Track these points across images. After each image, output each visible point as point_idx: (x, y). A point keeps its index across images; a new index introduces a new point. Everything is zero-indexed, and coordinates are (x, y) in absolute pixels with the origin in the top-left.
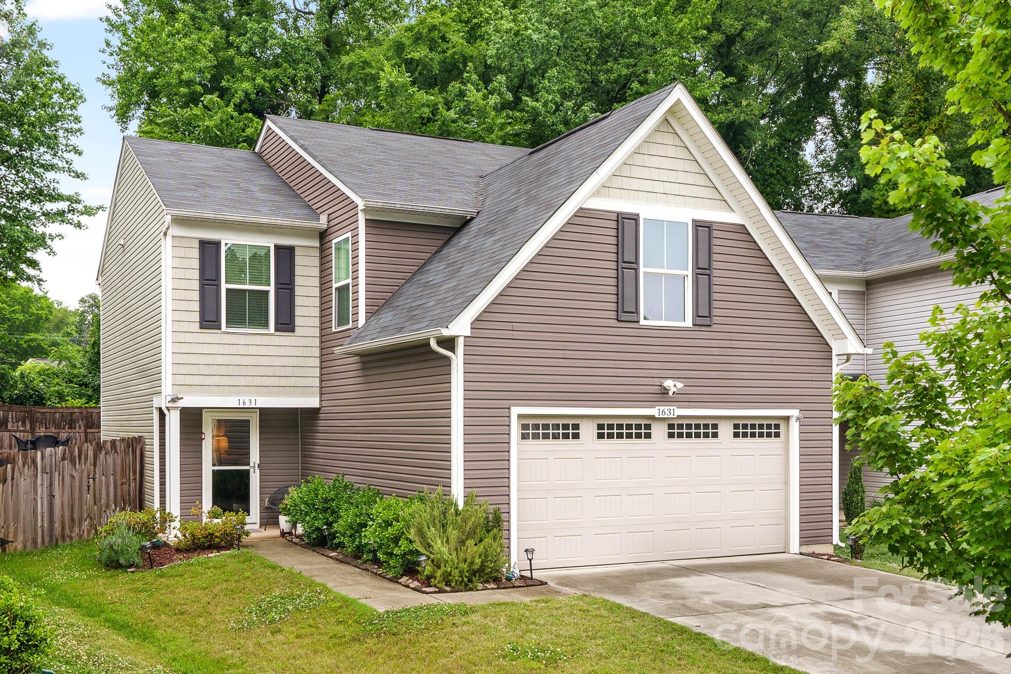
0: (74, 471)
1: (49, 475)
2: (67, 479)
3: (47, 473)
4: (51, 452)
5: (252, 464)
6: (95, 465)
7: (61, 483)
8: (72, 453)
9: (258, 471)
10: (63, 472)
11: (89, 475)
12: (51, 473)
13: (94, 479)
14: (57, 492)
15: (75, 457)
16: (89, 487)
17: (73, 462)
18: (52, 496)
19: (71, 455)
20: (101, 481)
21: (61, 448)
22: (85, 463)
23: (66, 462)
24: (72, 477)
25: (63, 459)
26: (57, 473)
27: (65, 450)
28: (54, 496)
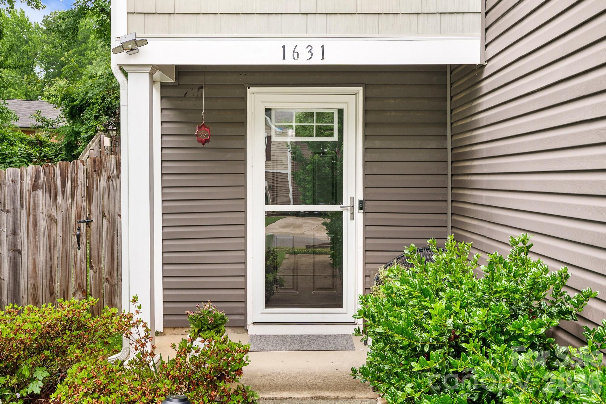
0: (54, 208)
1: (11, 214)
2: (43, 222)
3: (8, 212)
4: (14, 174)
5: (346, 201)
6: (89, 198)
7: (31, 229)
8: (50, 178)
9: (359, 216)
10: (34, 209)
11: (79, 217)
12: (14, 210)
13: (88, 222)
14: (24, 244)
15: (55, 185)
16: (78, 237)
17: (51, 191)
18: (16, 251)
19: (49, 182)
20: (100, 227)
21: (31, 168)
22: (73, 195)
23: (40, 192)
24: (52, 219)
25: (35, 187)
26: (25, 212)
27: (37, 173)
28: (19, 252)
